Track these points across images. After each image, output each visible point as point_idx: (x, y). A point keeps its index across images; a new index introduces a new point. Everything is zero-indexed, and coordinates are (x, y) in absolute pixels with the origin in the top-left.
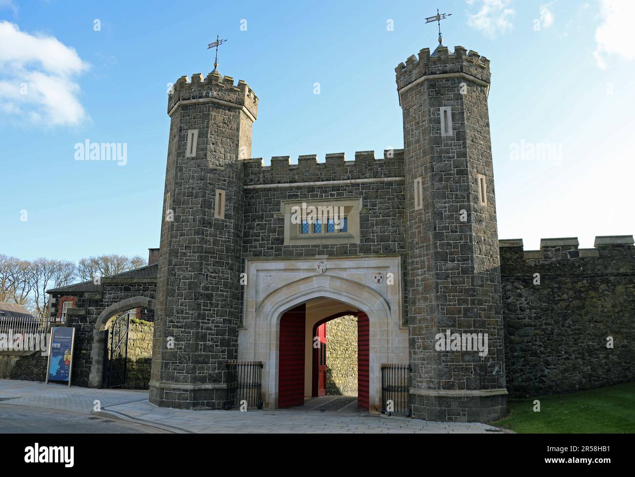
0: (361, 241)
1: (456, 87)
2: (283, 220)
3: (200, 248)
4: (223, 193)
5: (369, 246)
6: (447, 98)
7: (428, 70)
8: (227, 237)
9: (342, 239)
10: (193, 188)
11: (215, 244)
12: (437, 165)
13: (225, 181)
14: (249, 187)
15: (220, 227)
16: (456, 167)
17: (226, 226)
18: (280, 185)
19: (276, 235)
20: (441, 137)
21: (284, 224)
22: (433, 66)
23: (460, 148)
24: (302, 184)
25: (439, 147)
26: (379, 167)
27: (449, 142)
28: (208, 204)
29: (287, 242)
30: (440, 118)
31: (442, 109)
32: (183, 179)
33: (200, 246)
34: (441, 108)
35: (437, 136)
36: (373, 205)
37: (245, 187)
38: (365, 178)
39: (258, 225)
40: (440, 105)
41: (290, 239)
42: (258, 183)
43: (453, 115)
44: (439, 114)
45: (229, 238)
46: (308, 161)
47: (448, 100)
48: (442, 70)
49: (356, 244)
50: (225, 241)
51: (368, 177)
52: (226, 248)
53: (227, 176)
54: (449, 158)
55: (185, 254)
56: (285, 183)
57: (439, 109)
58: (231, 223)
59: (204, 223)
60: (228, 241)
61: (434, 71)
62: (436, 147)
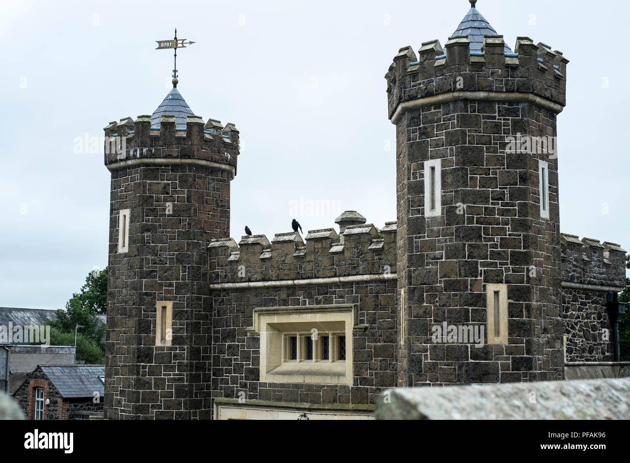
0: (355, 381)
1: (449, 120)
2: (259, 339)
3: (135, 395)
4: (169, 305)
5: (365, 392)
6: (434, 143)
7: (404, 93)
8: (177, 372)
9: (329, 377)
10: (126, 302)
11: (158, 386)
12: (417, 273)
13: (171, 285)
14: (216, 286)
15: (166, 357)
16: (445, 276)
17: (175, 356)
18: (252, 284)
19: (249, 365)
20: (423, 218)
21: (259, 348)
22: (412, 83)
23: (451, 240)
24: (278, 283)
25: (420, 237)
26: (376, 256)
27: (435, 228)
28: (146, 327)
29: (264, 378)
30: (422, 182)
31: (428, 164)
32: (116, 288)
33: (134, 392)
34: (425, 163)
35: (418, 217)
36: (372, 319)
37: (211, 286)
38: (357, 274)
39: (230, 347)
40: (425, 158)
41: (267, 373)
42: (226, 280)
43: (444, 174)
44: (423, 175)
45: (180, 375)
46: (284, 244)
47: (437, 145)
48: (426, 89)
49: (348, 387)
50: (175, 379)
51: (361, 273)
52: (175, 389)
53: (174, 277)
54: (435, 258)
55: (119, 402)
56: (256, 281)
57: (423, 164)
58: (185, 351)
59: (139, 357)
60: (179, 380)
61: (413, 93)
62: (416, 238)
